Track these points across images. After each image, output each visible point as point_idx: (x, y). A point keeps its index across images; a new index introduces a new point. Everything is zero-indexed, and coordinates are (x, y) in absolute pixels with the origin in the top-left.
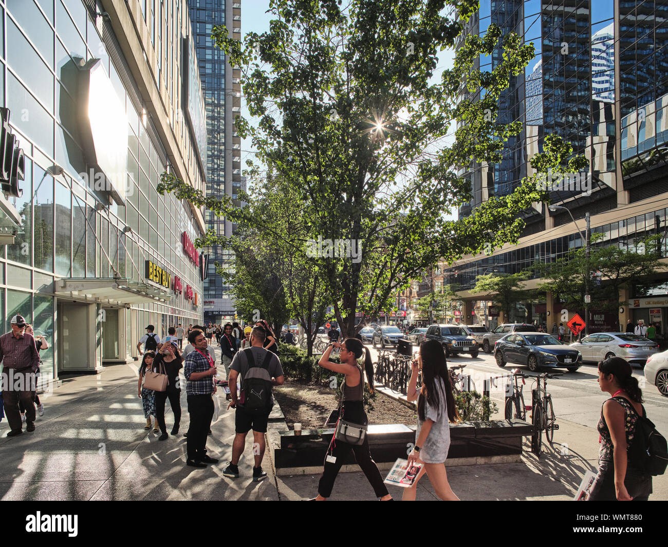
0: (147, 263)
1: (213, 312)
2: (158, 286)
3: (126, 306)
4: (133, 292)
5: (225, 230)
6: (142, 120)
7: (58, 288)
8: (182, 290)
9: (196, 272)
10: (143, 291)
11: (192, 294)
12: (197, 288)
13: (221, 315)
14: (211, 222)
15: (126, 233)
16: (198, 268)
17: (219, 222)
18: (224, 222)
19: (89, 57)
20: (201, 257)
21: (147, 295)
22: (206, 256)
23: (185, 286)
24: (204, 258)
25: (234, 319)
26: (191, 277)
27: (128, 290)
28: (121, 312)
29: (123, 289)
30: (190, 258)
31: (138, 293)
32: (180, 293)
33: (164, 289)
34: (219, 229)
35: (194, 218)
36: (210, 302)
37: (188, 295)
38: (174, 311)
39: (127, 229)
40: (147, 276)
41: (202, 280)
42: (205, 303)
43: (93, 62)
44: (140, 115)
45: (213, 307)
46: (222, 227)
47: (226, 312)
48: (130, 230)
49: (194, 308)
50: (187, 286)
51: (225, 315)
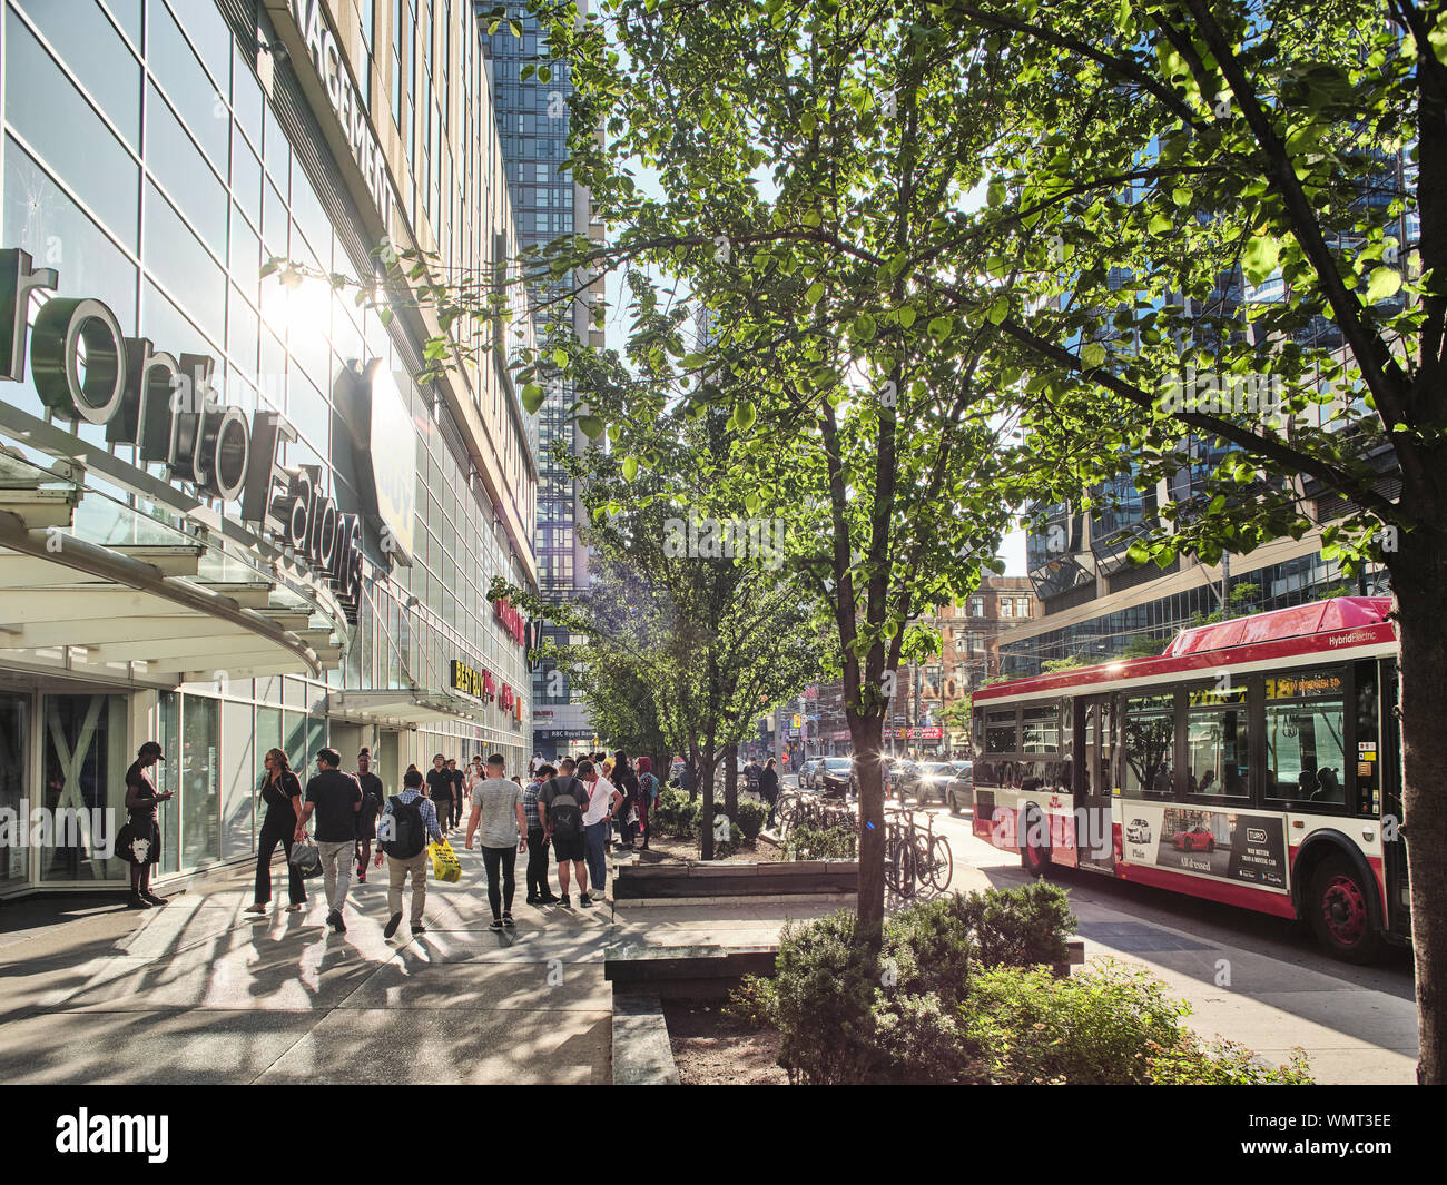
0: (454, 663)
1: (550, 731)
2: (467, 696)
3: (412, 727)
4: (433, 708)
5: (574, 568)
6: (433, 414)
7: (332, 705)
8: (495, 694)
9: (517, 655)
10: (446, 706)
11: (511, 698)
12: (521, 688)
13: (567, 738)
14: (547, 553)
15: (411, 608)
16: (522, 648)
17: (562, 551)
18: (573, 552)
19: (368, 356)
20: (528, 626)
21: (449, 711)
22: (536, 624)
23: (500, 686)
24: (533, 629)
25: (592, 746)
26: (511, 667)
27: (426, 705)
28: (402, 737)
29: (421, 705)
30: (508, 632)
31: (439, 708)
32: (492, 700)
33: (474, 699)
34: (562, 566)
35: (515, 555)
36: (547, 713)
37: (506, 703)
38: (481, 731)
39: (412, 601)
40: (453, 684)
41: (530, 672)
42: (536, 714)
43: (374, 362)
44: (431, 407)
45: (550, 723)
46: (568, 560)
47: (575, 731)
48: (417, 602)
49: (516, 726)
50: (504, 685)
51: (575, 739)
